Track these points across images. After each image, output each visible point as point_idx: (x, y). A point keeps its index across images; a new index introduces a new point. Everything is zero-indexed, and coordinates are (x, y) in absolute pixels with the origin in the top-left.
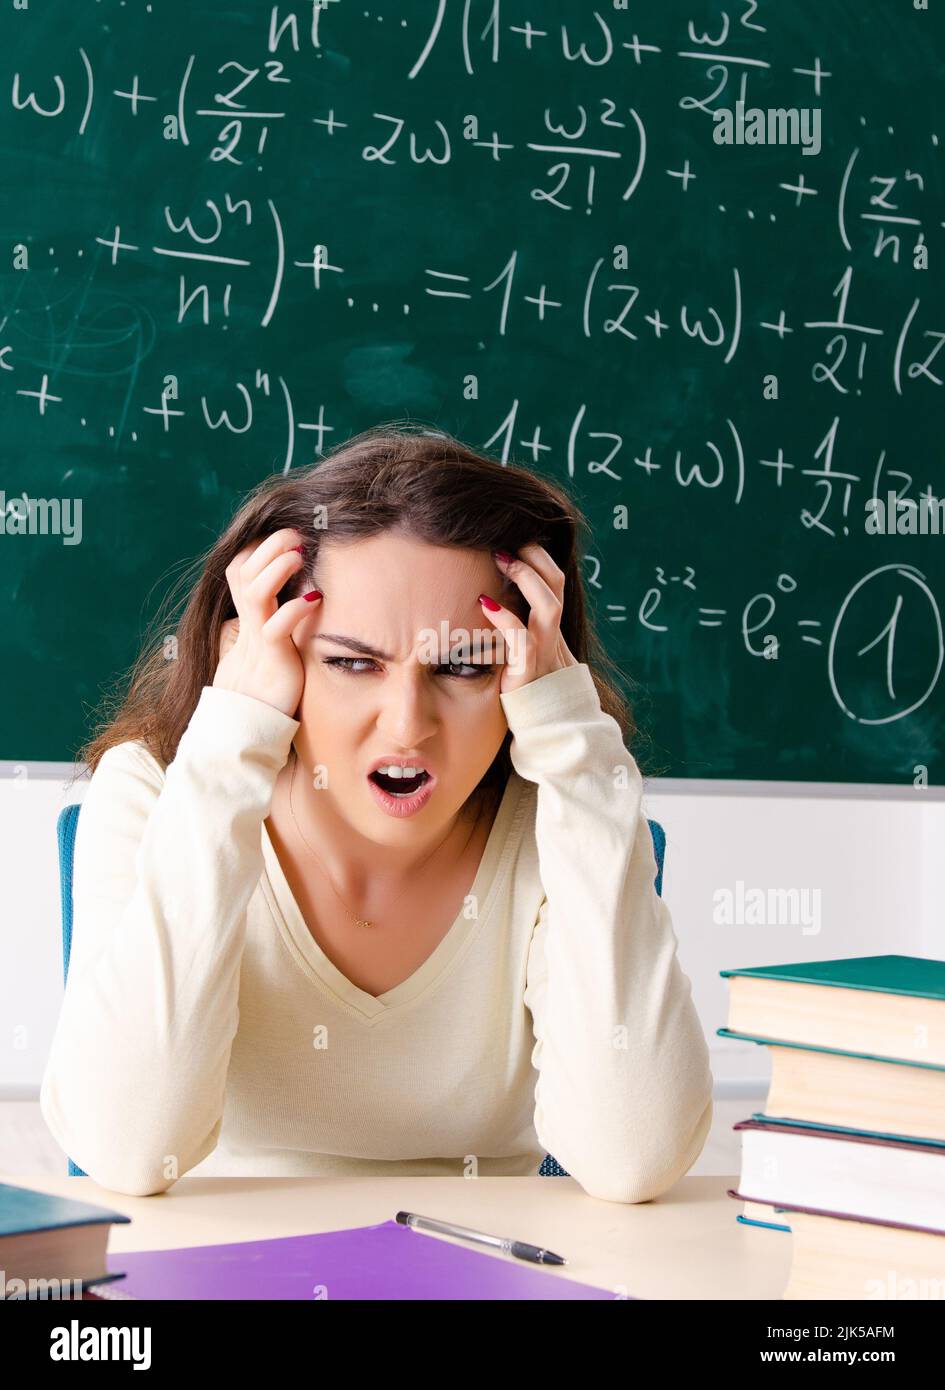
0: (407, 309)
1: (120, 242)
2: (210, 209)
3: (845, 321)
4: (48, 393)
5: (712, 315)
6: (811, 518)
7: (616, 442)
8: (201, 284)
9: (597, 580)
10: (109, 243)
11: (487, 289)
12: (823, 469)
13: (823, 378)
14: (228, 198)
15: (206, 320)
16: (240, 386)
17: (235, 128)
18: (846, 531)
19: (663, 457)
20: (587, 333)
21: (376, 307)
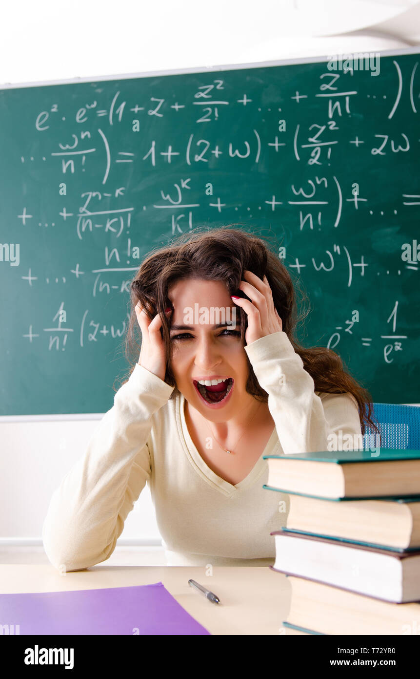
0: (396, 212)
1: (275, 202)
2: (310, 184)
8: (309, 213)
10: (270, 203)
14: (317, 179)
15: (312, 228)
16: (328, 252)
17: (317, 150)
21: (382, 213)
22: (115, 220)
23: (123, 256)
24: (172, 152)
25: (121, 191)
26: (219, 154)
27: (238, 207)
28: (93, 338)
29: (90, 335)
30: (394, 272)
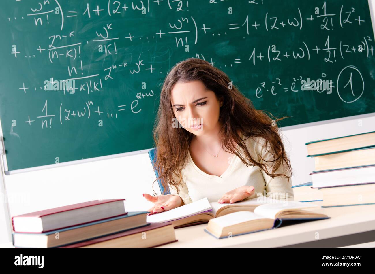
0: (226, 33)
1: (161, 33)
2: (179, 22)
3: (326, 14)
4: (152, 68)
5: (295, 20)
6: (327, 60)
7: (279, 52)
8: (180, 38)
9: (280, 83)
10: (159, 34)
11: (243, 25)
12: (327, 48)
13: (324, 28)
14: (182, 18)
15: (183, 45)
17: (181, 3)
18: (336, 61)
19: (290, 53)
20: (267, 30)
21: (219, 35)
22: (72, 50)
23: (79, 71)
24: (99, 9)
25: (72, 33)
26: (126, 9)
27: (141, 38)
28: (67, 118)
29: (66, 117)
30: (229, 65)
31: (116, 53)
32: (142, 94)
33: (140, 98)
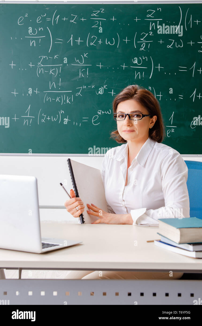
0: (175, 74)
1: (125, 66)
2: (140, 59)
4: (113, 92)
8: (139, 72)
10: (123, 66)
11: (190, 69)
14: (143, 57)
15: (140, 78)
17: (144, 44)
21: (170, 74)
22: (54, 69)
23: (57, 86)
24: (80, 40)
25: (57, 56)
26: (101, 43)
27: (109, 67)
28: (43, 121)
29: (42, 119)
30: (173, 100)
31: (87, 77)
32: (102, 111)
33: (100, 114)
